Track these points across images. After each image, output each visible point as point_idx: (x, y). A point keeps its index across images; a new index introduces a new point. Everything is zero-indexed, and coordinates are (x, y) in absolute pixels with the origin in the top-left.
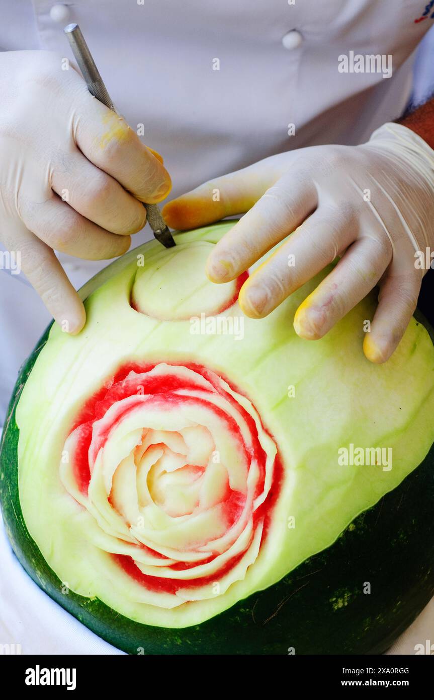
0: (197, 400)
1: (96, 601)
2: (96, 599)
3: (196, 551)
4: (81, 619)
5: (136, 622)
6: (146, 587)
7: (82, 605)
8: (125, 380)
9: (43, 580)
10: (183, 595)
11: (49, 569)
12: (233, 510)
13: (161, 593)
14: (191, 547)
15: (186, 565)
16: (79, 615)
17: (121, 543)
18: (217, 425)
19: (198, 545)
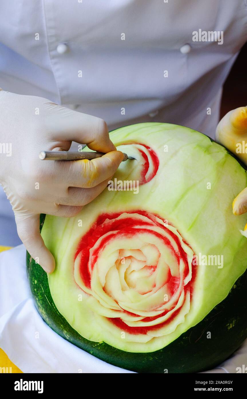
0: (145, 230)
1: (103, 343)
2: (103, 342)
3: (156, 310)
4: (92, 353)
5: (127, 352)
6: (129, 333)
7: (94, 346)
8: (103, 224)
9: (68, 335)
10: (150, 335)
11: (73, 329)
12: (172, 286)
13: (138, 334)
14: (153, 309)
15: (151, 318)
16: (91, 351)
17: (113, 311)
18: (159, 242)
19: (156, 307)
